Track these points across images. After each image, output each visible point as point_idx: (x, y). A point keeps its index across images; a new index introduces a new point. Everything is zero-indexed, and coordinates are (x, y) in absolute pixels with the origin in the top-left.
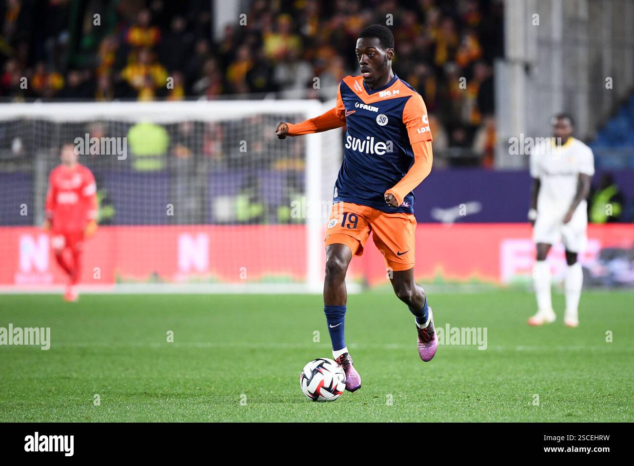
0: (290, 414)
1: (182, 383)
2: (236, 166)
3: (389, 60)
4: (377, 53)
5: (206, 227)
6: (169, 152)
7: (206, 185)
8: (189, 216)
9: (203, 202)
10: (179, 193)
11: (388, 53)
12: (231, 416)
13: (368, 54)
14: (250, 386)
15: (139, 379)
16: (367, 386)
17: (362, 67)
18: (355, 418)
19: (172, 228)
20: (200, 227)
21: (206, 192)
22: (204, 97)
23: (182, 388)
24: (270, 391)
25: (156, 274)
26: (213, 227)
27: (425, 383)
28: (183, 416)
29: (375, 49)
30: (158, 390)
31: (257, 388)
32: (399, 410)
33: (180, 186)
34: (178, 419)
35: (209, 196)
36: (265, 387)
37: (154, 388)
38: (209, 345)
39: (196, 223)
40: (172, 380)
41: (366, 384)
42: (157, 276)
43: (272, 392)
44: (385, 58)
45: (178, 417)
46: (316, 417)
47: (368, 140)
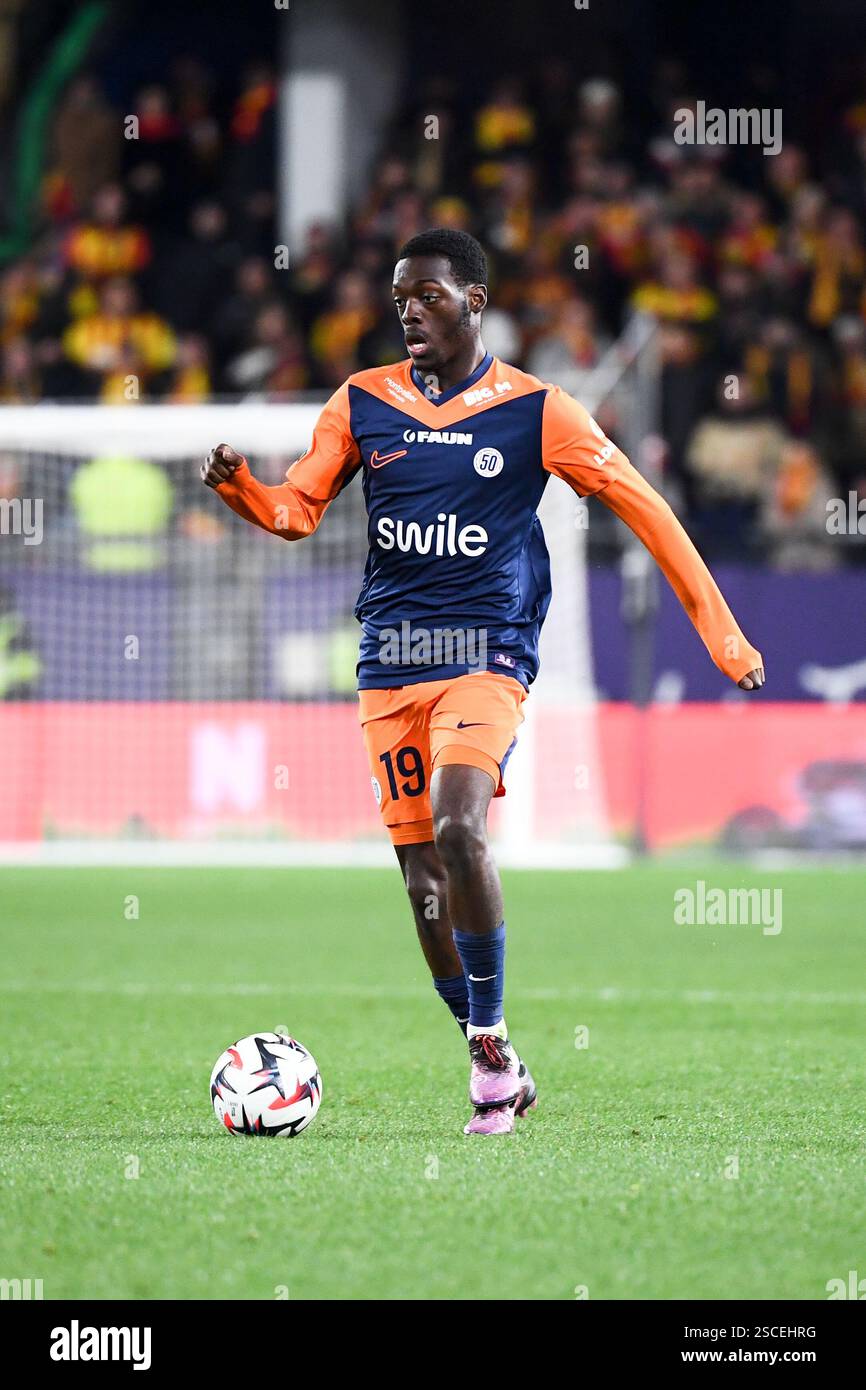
0: (455, 1155)
1: (197, 1081)
2: (332, 561)
3: (476, 313)
4: (444, 294)
5: (259, 708)
6: (173, 528)
7: (259, 605)
8: (219, 682)
9: (252, 649)
10: (195, 624)
11: (471, 295)
12: (314, 1158)
13: (421, 298)
14: (361, 1087)
15: (93, 1070)
16: (639, 1090)
17: (408, 330)
18: (610, 1166)
19: (178, 708)
20: (244, 707)
21: (260, 623)
22: (259, 396)
23: (198, 1092)
24: (407, 1100)
25: (137, 819)
26: (275, 708)
27: (779, 1084)
28: (199, 1159)
29: (439, 284)
30: (140, 1095)
31: (377, 1093)
32: (714, 1149)
33: (198, 608)
34: (186, 1165)
35: (267, 632)
36: (397, 1091)
37: (131, 1090)
38: (263, 988)
39: (235, 698)
40: (173, 1072)
41: (638, 1086)
42: (139, 825)
43: (412, 1103)
44: (465, 308)
45: (187, 1161)
46: (516, 1163)
47: (442, 523)
